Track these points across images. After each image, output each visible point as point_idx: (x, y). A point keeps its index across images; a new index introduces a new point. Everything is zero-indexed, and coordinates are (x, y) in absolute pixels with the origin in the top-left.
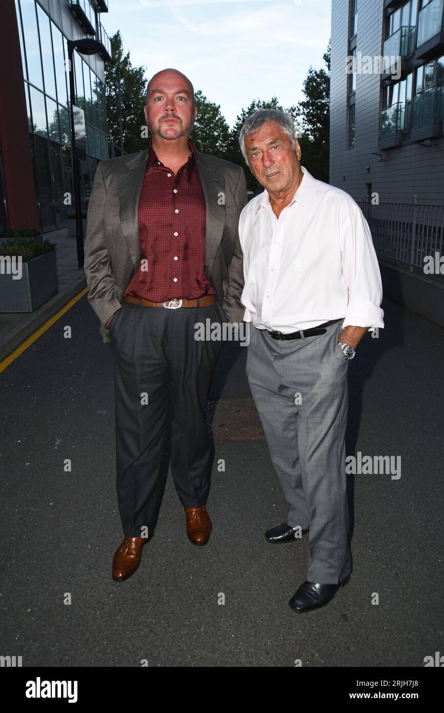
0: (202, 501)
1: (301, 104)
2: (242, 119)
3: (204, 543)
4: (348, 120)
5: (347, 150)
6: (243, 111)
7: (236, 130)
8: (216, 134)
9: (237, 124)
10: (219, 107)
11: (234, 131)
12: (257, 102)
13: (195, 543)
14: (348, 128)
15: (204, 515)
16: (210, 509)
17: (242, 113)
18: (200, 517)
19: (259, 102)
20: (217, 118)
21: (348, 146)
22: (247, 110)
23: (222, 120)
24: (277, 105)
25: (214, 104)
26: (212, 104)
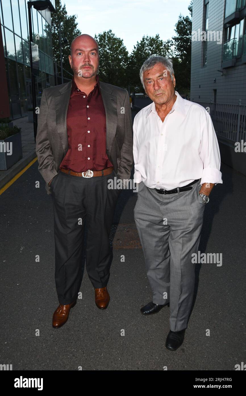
0: (104, 284)
1: (173, 39)
2: (137, 48)
3: (105, 308)
4: (203, 49)
5: (202, 68)
6: (138, 43)
7: (133, 55)
8: (120, 57)
9: (133, 51)
10: (123, 40)
11: (132, 56)
12: (146, 37)
13: (100, 308)
14: (203, 55)
15: (105, 292)
16: (109, 288)
17: (137, 44)
18: (103, 293)
19: (147, 37)
20: (121, 47)
21: (202, 66)
22: (140, 42)
23: (124, 49)
24: (159, 39)
25: (120, 38)
26: (118, 39)
